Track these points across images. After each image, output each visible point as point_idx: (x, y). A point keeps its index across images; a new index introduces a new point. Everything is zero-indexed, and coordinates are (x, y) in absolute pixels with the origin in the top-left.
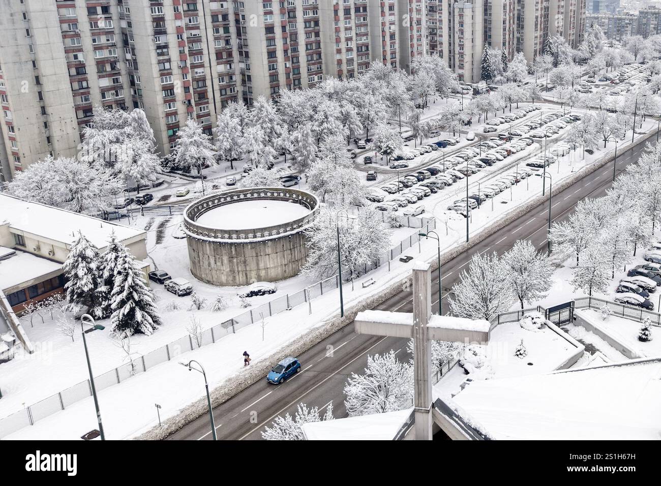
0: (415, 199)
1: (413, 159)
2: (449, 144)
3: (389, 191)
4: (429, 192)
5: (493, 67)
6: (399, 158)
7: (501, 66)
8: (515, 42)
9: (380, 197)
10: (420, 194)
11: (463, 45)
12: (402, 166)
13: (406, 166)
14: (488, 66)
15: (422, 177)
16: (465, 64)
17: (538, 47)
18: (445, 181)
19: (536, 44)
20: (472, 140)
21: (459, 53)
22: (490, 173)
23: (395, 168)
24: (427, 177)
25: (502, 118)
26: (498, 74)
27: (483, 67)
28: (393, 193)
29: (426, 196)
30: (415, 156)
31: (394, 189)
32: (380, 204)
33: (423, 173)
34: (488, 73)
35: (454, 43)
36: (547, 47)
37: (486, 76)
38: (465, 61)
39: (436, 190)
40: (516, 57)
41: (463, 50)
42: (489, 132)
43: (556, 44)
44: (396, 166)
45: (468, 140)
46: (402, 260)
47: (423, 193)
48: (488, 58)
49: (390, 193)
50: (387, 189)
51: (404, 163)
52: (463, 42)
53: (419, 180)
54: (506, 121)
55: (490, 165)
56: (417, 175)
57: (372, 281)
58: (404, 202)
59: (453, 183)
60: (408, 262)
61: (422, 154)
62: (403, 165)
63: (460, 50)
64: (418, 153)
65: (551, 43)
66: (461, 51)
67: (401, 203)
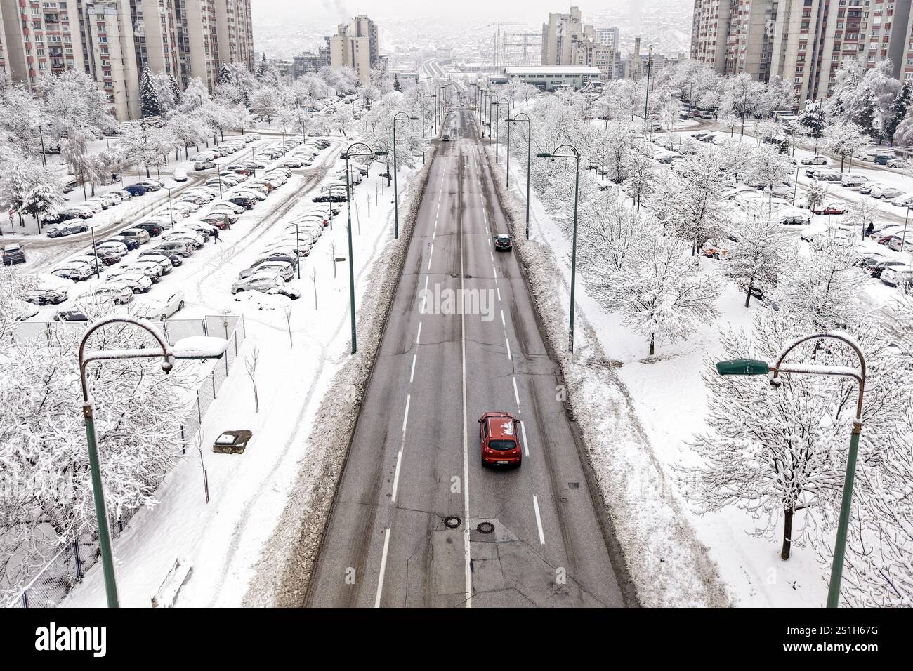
0: (146, 282)
1: (91, 217)
2: (148, 189)
3: (73, 276)
4: (169, 265)
5: (160, 98)
6: (63, 218)
7: (172, 97)
8: (179, 70)
9: (59, 292)
10: (155, 271)
11: (109, 68)
12: (74, 231)
13: (83, 230)
14: (153, 97)
15: (133, 240)
16: (116, 95)
17: (212, 76)
18: (190, 241)
19: (209, 72)
20: (185, 180)
21: (105, 80)
22: (260, 220)
23: (59, 235)
24: (142, 240)
25: (214, 151)
26: (169, 107)
27: (145, 98)
28: (84, 279)
29: (165, 273)
30: (94, 212)
31: (84, 271)
32: (62, 307)
33: (134, 234)
34: (154, 106)
35: (94, 67)
36: (224, 76)
37: (151, 110)
38: (116, 90)
39: (180, 258)
40: (191, 83)
41: (110, 74)
42: (204, 168)
43: (235, 73)
44: (63, 231)
45: (178, 181)
46: (220, 448)
47: (160, 269)
48: (151, 86)
49: (77, 279)
50: (67, 273)
51: (78, 225)
52: (108, 63)
53: (130, 247)
54: (222, 155)
55: (249, 207)
56: (122, 238)
57: (183, 571)
58: (125, 292)
59: (205, 244)
60: (243, 448)
61: (105, 208)
62: (76, 228)
63: (105, 74)
64: (98, 206)
65: (228, 72)
66: (108, 77)
67: (118, 296)
